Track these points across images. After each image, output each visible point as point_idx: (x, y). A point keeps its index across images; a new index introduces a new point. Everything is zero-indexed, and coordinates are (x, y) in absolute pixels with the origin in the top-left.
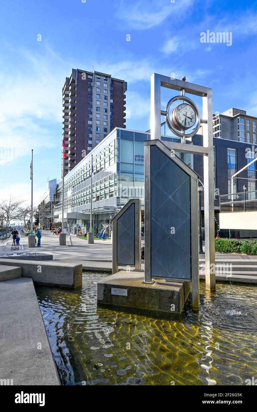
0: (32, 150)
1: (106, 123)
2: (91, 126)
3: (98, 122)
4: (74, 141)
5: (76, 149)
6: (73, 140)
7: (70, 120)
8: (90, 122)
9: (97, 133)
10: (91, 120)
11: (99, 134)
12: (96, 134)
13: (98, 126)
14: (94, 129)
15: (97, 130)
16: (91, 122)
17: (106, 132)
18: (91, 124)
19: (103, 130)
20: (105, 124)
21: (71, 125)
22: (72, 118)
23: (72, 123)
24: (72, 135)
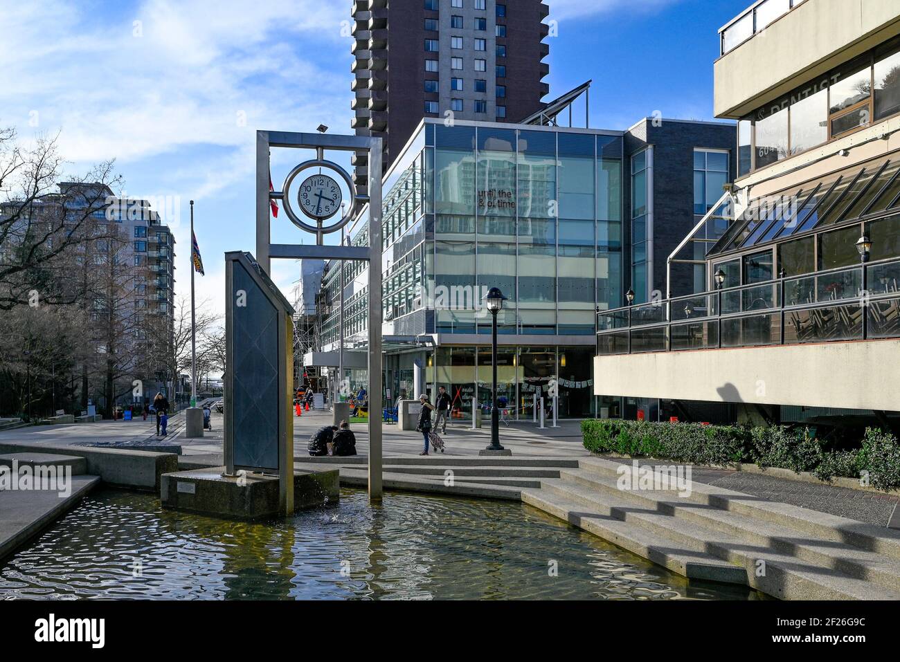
0: (192, 203)
1: (483, 62)
2: (435, 76)
3: (457, 64)
4: (385, 127)
5: (389, 152)
6: (381, 124)
7: (371, 63)
8: (431, 66)
9: (453, 99)
10: (435, 56)
11: (460, 102)
12: (449, 100)
13: (456, 74)
14: (444, 86)
15: (454, 87)
16: (435, 63)
17: (481, 94)
18: (435, 69)
19: (472, 86)
20: (479, 66)
21: (376, 79)
22: (377, 58)
23: (377, 73)
24: (378, 109)
